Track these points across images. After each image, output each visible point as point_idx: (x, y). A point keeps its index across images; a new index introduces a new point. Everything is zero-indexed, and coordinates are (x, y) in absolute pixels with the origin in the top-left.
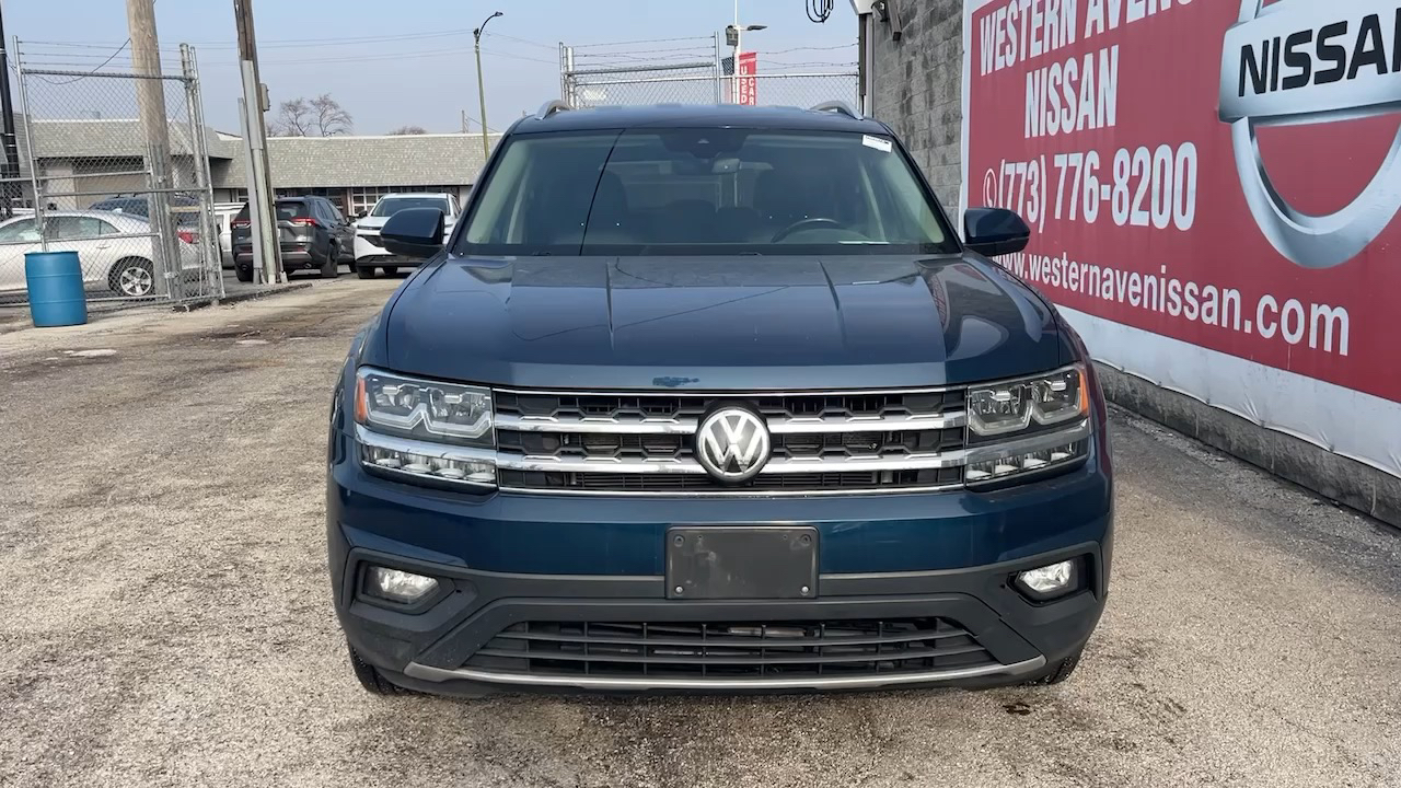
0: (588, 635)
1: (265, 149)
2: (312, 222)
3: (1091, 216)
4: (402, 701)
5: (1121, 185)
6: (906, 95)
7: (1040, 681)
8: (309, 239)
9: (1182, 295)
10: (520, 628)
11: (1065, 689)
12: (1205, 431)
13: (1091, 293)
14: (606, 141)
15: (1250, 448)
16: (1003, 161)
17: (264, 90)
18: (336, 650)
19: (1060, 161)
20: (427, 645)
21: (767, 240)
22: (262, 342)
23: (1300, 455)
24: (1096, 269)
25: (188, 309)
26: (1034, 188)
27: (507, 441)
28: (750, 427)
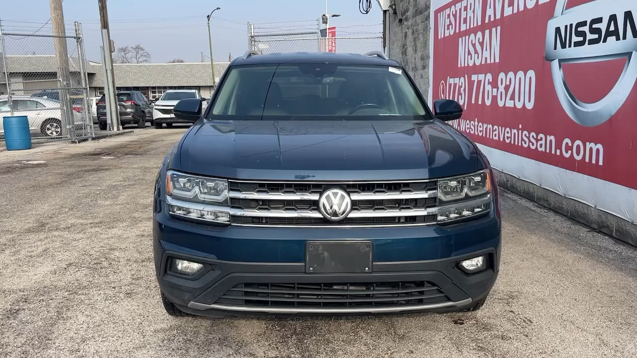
0: (271, 289)
1: (112, 70)
2: (134, 103)
3: (488, 102)
4: (185, 319)
5: (502, 88)
6: (404, 46)
7: (469, 310)
8: (132, 111)
9: (529, 138)
10: (240, 286)
11: (479, 313)
12: (539, 199)
13: (488, 137)
14: (272, 69)
15: (559, 206)
16: (448, 77)
17: (112, 43)
18: (154, 297)
19: (474, 77)
20: (198, 294)
21: (346, 114)
22: (113, 157)
23: (581, 209)
24: (490, 126)
25: (77, 142)
26: (462, 89)
27: (235, 203)
28: (343, 197)
